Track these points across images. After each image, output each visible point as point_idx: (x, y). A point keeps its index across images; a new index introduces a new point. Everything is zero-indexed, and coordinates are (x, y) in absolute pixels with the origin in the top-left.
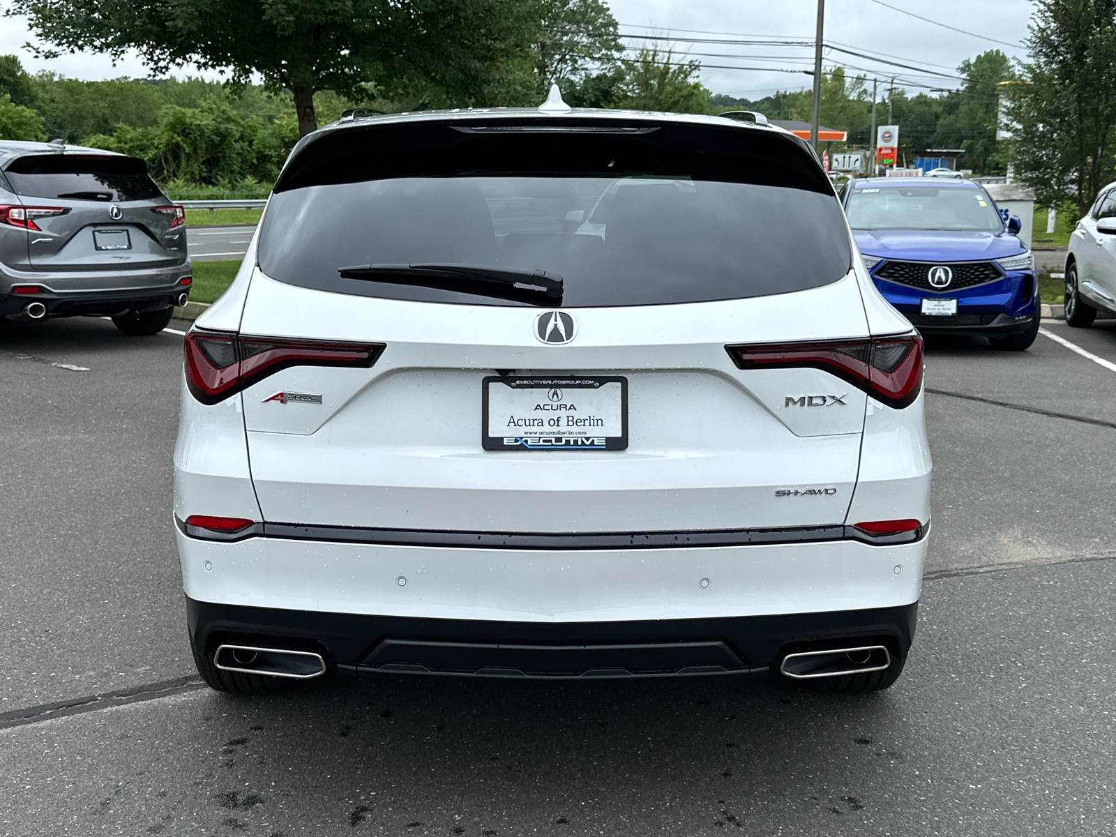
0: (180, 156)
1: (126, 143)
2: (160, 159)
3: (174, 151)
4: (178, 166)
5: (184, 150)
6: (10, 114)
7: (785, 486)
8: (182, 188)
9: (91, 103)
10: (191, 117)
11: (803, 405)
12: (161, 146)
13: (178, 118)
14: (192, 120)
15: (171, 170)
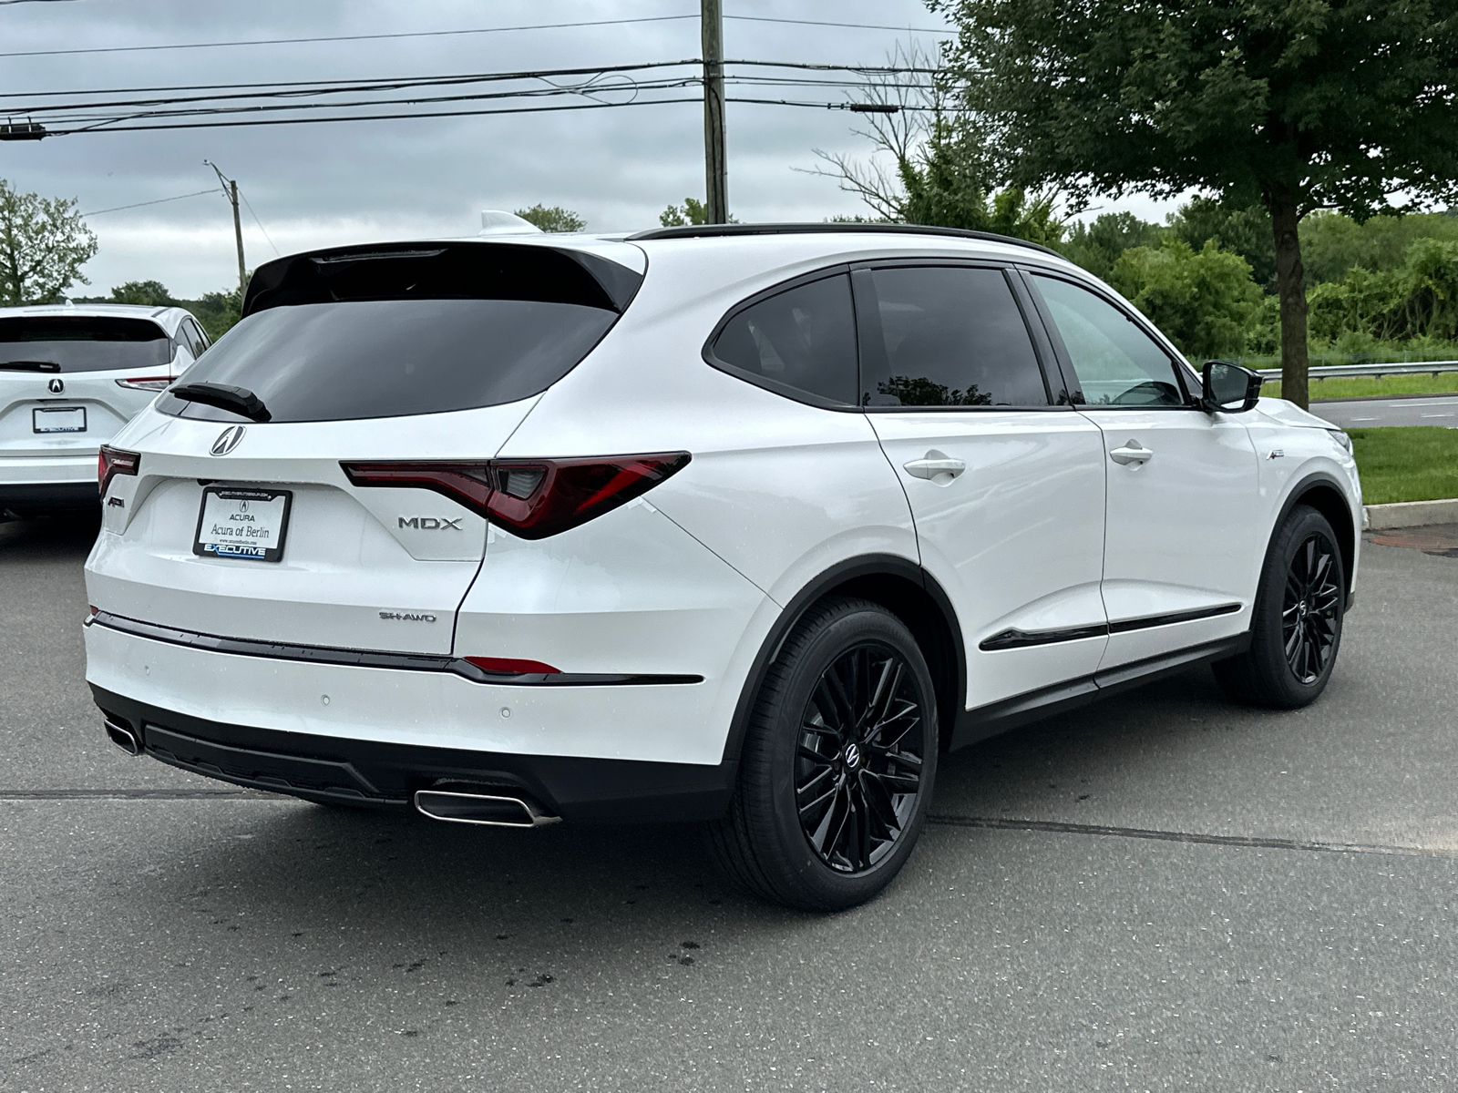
0: (1431, 304)
1: (1360, 292)
2: (1405, 310)
3: (1424, 299)
4: (1429, 316)
5: (1437, 296)
6: (1210, 264)
7: (388, 609)
8: (1429, 346)
9: (1356, 243)
10: (1449, 252)
11: (416, 526)
12: (1406, 293)
13: (1432, 255)
14: (1450, 256)
15: (1418, 323)
